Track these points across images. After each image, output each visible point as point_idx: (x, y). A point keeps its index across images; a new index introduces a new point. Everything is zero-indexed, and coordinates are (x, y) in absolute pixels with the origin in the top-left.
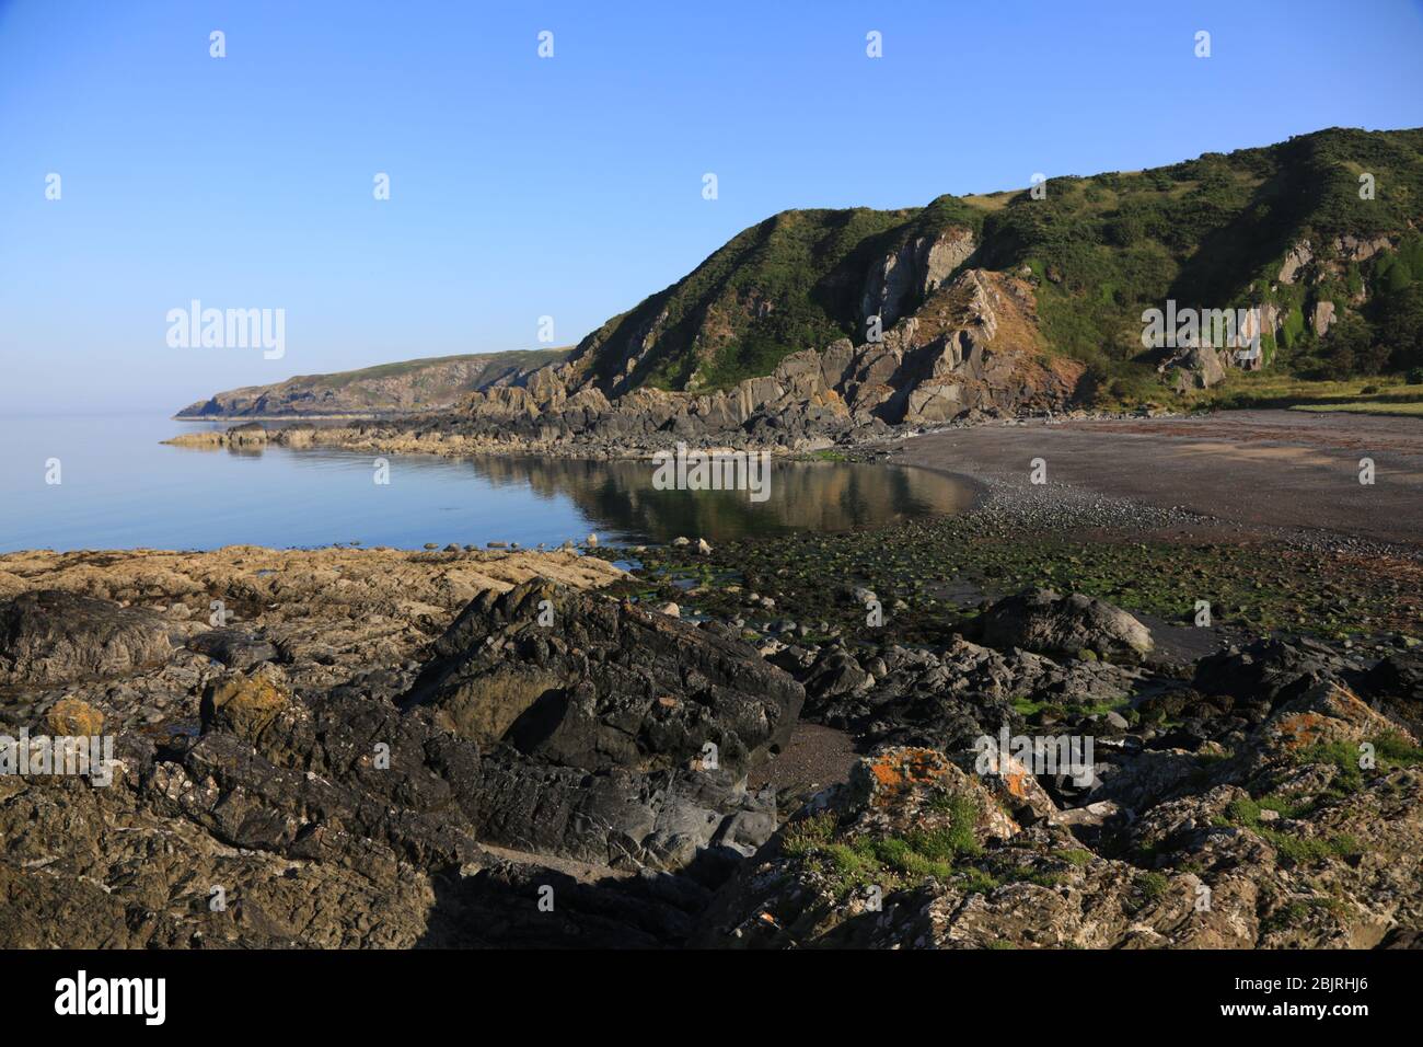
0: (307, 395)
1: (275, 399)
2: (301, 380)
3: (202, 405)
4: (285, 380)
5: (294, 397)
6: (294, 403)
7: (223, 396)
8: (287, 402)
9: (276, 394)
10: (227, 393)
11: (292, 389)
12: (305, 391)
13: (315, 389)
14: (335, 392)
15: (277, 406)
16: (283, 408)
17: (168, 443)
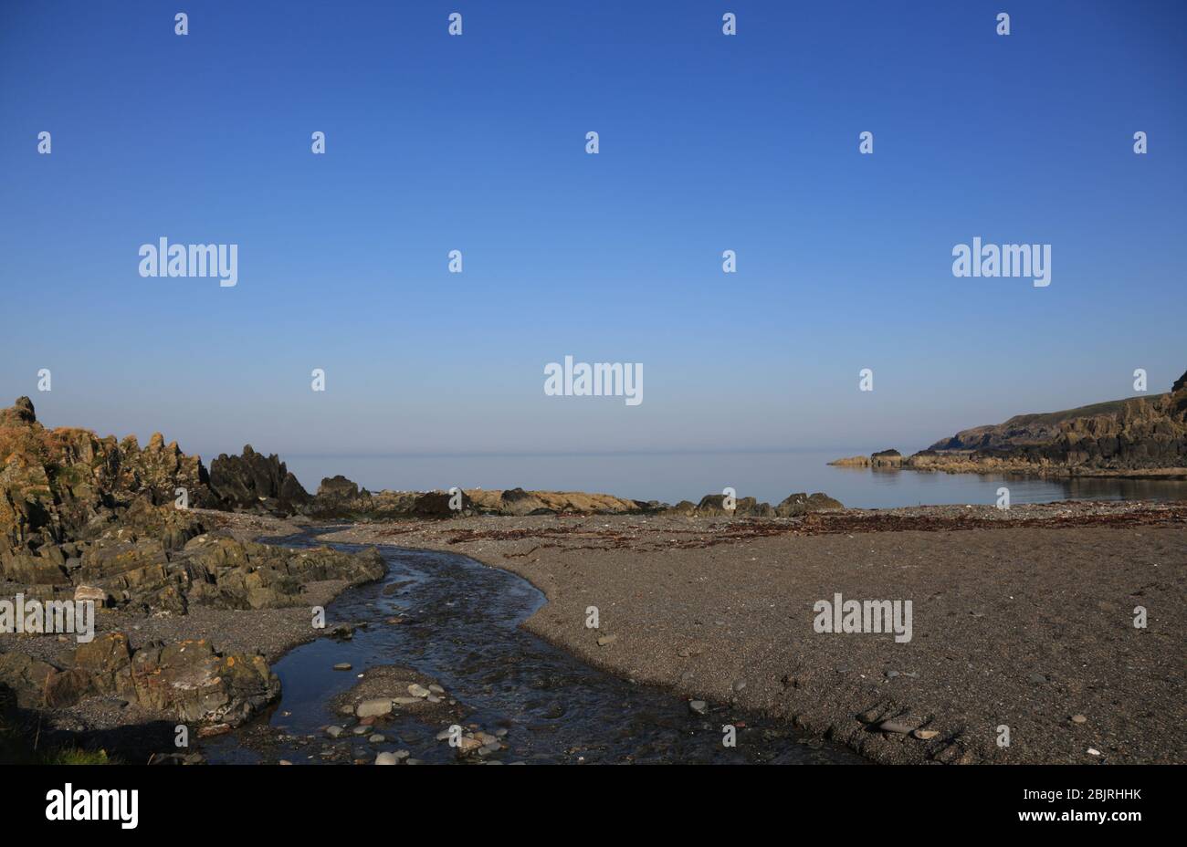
0: (1024, 431)
1: (997, 435)
2: (1020, 419)
3: (947, 441)
4: (1005, 421)
5: (1013, 434)
6: (1013, 439)
7: (963, 433)
8: (1007, 438)
9: (998, 431)
10: (966, 431)
11: (1012, 427)
12: (1023, 428)
13: (1031, 427)
14: (1049, 429)
15: (998, 441)
16: (1003, 443)
17: (832, 464)
